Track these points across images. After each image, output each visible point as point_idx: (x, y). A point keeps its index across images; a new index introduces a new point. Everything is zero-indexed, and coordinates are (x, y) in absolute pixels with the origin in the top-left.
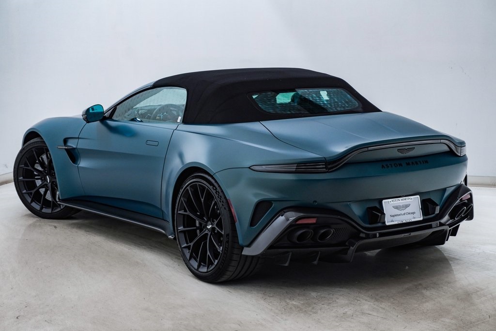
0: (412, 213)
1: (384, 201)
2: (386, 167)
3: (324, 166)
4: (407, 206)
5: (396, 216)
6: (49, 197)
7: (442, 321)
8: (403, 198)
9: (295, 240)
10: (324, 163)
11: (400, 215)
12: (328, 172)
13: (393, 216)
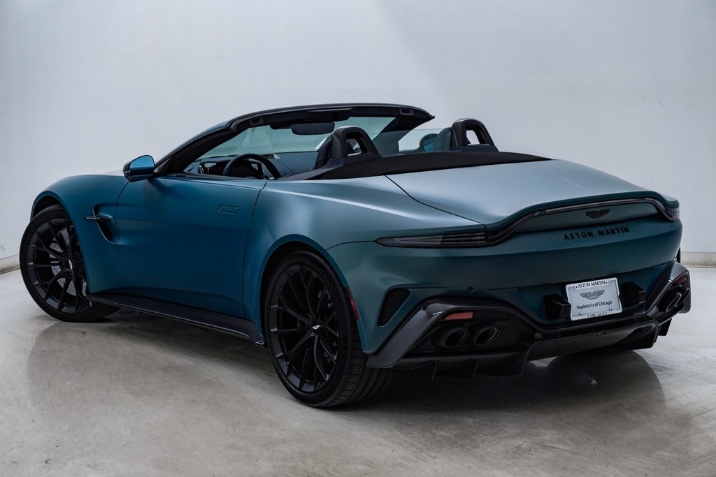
0: (607, 303)
1: (567, 286)
2: (570, 237)
3: (484, 238)
4: (600, 293)
5: (585, 307)
6: (72, 290)
7: (659, 455)
8: (594, 282)
9: (443, 344)
10: (483, 233)
11: (590, 306)
12: (489, 246)
13: (581, 308)
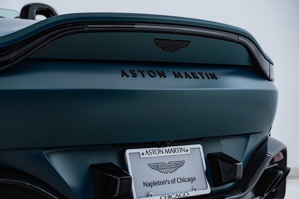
0: (189, 180)
1: (128, 152)
4: (178, 165)
5: (156, 184)
8: (170, 148)
11: (163, 183)
13: (150, 185)
